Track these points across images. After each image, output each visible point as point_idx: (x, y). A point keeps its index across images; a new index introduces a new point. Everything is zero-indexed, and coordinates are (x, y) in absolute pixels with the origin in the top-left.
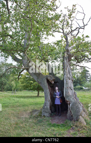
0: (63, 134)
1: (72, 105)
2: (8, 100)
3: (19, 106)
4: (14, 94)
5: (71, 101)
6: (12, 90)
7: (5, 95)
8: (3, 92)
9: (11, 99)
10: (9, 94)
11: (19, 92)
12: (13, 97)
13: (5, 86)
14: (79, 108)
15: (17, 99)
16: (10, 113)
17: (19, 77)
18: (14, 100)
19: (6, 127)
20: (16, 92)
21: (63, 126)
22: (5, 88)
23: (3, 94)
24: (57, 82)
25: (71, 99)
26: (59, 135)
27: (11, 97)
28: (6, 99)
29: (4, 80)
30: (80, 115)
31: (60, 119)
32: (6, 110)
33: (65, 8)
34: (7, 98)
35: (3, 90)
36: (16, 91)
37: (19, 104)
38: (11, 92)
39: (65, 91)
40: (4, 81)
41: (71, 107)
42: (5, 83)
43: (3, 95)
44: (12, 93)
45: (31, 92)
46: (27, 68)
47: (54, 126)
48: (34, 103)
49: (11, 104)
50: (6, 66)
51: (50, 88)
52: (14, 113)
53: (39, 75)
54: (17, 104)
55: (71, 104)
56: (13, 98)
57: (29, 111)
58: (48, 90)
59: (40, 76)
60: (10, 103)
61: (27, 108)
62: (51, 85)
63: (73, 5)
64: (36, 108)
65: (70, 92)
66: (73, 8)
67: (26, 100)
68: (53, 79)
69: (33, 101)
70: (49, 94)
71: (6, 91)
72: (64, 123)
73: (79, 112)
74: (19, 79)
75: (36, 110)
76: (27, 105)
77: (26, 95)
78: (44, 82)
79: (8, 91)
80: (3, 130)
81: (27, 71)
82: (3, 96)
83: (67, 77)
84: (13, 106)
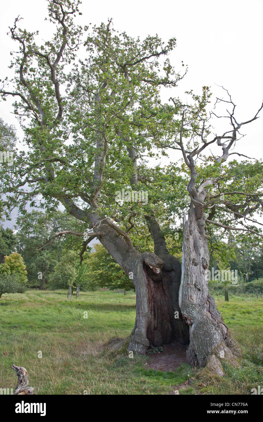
0: (163, 390)
1: (195, 328)
2: (55, 313)
3: (81, 329)
4: (72, 299)
5: (194, 318)
6: (67, 287)
7: (48, 299)
8: (44, 291)
9: (64, 309)
10: (60, 296)
11: (88, 293)
12: (71, 305)
13: (50, 276)
14: (211, 336)
15: (78, 310)
16: (55, 342)
17: (82, 253)
18: (70, 313)
19: (43, 370)
20: (81, 293)
21: (171, 376)
22: (50, 280)
23: (44, 296)
24: (173, 270)
25: (195, 313)
26: (151, 392)
27: (64, 304)
28: (49, 311)
29: (48, 259)
30: (212, 354)
31: (170, 363)
32: (46, 337)
33: (187, 92)
34: (52, 307)
35: (45, 286)
36: (81, 290)
37: (80, 325)
38: (66, 292)
39: (183, 293)
40: (48, 262)
41: (194, 331)
42: (51, 266)
43: (44, 300)
44: (68, 294)
45: (121, 294)
46: (99, 233)
47: (148, 375)
48: (121, 323)
49: (61, 324)
50: (56, 219)
51: (152, 285)
52: (66, 343)
53: (127, 251)
54: (75, 323)
55: (193, 326)
56: (69, 309)
57: (101, 342)
58: (144, 290)
59: (130, 254)
60: (59, 321)
61: (99, 334)
62: (155, 278)
63: (204, 88)
64: (121, 336)
65: (194, 297)
66: (204, 93)
67: (102, 315)
68: (157, 262)
69: (118, 319)
70: (146, 299)
71: (53, 290)
72: (175, 371)
73: (211, 344)
74: (82, 260)
75: (118, 340)
76: (100, 328)
77: (106, 302)
78: (137, 269)
79: (57, 289)
80: (35, 375)
81: (100, 240)
82: (42, 302)
83: (188, 259)
84: (65, 329)
